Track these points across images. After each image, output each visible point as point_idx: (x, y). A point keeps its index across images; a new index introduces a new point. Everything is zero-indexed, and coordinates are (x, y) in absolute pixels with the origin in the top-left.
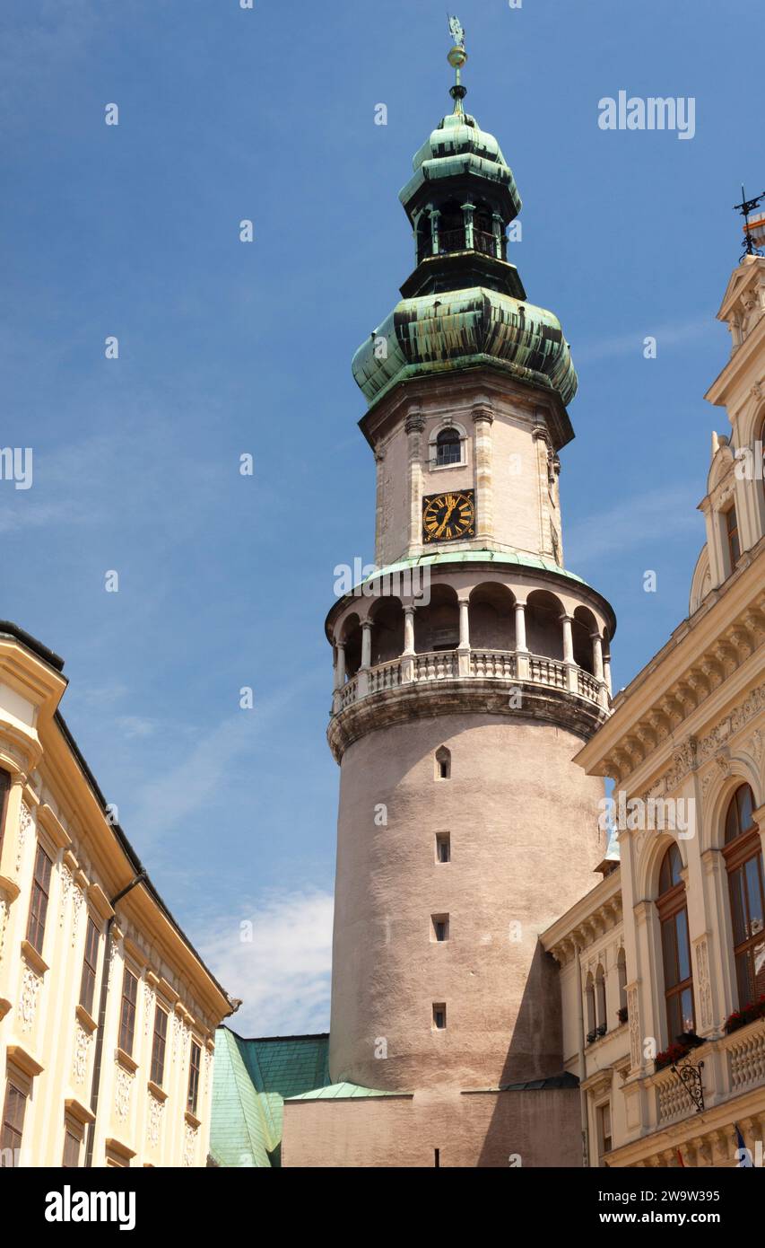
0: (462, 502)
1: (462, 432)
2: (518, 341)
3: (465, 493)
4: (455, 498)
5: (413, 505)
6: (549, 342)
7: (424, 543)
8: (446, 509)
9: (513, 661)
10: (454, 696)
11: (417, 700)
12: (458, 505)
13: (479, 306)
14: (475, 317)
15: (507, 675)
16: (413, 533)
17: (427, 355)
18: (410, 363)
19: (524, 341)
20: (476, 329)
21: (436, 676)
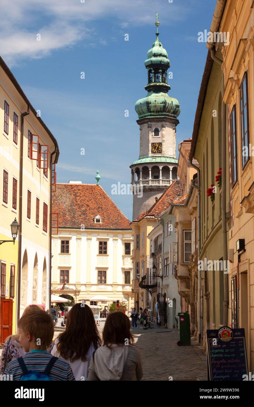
0: (159, 145)
1: (160, 130)
2: (171, 109)
3: (160, 143)
4: (158, 144)
5: (149, 144)
6: (177, 108)
7: (152, 153)
8: (156, 146)
9: (169, 181)
10: (159, 188)
11: (152, 188)
12: (159, 146)
13: (164, 103)
14: (163, 105)
15: (168, 184)
16: (149, 151)
17: (153, 111)
18: (149, 112)
19: (172, 109)
20: (163, 108)
21: (155, 184)
